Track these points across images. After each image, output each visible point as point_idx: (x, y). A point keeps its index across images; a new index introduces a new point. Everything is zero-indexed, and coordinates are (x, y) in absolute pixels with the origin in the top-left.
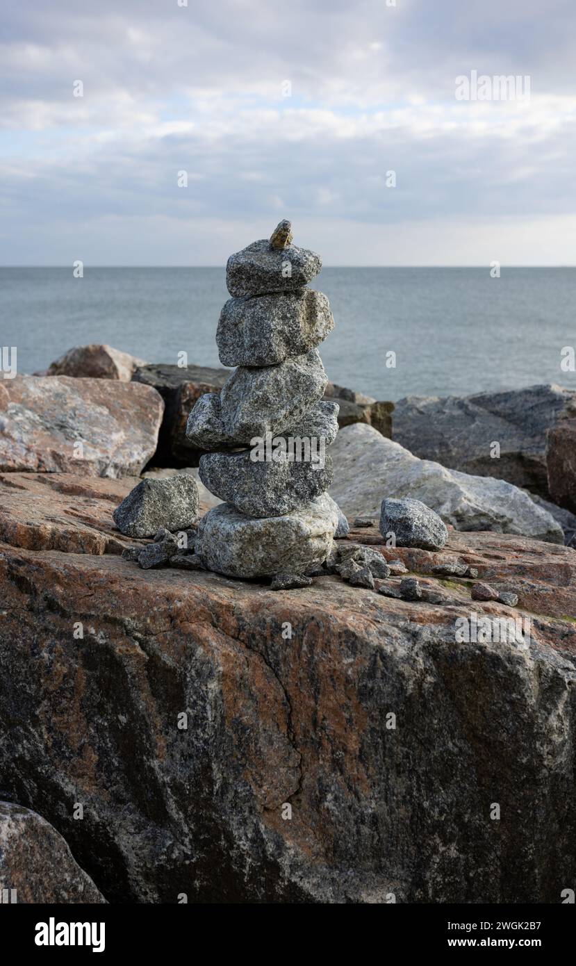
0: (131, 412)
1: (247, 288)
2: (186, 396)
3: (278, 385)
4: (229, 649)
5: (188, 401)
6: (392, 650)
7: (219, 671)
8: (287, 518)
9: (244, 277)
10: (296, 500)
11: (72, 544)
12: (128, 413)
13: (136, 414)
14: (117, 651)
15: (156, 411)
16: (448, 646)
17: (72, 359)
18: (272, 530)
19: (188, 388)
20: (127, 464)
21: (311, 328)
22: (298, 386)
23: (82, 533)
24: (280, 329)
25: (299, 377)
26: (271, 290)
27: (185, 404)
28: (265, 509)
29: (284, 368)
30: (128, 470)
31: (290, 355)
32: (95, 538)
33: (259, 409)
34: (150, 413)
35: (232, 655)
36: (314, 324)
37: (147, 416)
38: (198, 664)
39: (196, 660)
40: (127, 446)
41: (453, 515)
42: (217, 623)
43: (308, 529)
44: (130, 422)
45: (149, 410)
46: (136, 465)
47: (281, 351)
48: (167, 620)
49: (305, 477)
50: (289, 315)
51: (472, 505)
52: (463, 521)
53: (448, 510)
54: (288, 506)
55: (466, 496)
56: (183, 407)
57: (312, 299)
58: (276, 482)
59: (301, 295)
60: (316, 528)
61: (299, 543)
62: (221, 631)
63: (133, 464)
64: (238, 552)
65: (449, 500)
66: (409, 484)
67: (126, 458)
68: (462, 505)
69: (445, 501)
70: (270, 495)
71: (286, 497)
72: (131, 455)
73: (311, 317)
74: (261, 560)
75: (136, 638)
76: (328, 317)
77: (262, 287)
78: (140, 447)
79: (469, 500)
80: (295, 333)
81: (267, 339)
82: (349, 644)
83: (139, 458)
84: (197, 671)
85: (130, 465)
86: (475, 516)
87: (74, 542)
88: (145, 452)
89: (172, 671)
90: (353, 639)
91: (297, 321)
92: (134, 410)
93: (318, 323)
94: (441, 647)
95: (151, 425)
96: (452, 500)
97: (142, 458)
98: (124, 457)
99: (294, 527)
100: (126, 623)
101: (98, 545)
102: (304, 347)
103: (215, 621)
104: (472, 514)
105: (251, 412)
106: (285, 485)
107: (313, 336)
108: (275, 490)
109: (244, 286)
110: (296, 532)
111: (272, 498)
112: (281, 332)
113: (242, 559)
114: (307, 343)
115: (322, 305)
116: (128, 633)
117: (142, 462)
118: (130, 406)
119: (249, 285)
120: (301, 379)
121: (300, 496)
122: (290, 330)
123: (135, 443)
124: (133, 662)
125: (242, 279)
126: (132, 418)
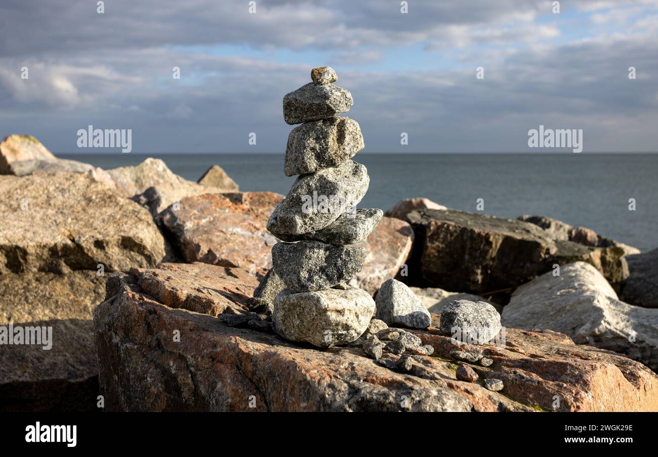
0: (385, 241)
1: (295, 117)
2: (430, 230)
3: (310, 189)
4: (240, 387)
5: (432, 235)
6: (333, 400)
7: (228, 402)
8: (312, 293)
9: (293, 109)
10: (325, 281)
11: (198, 306)
12: (381, 241)
13: (388, 242)
14: (179, 380)
15: (404, 241)
16: (377, 403)
17: (399, 209)
18: (302, 302)
19: (433, 225)
20: (368, 278)
21: (339, 147)
22: (325, 191)
23: (205, 299)
24: (312, 146)
25: (327, 184)
26: (310, 118)
27: (429, 237)
28: (298, 285)
29: (316, 177)
30: (369, 283)
31: (321, 166)
32: (214, 304)
33: (293, 206)
34: (400, 242)
35: (240, 391)
36: (342, 144)
37: (397, 244)
38: (217, 395)
39: (216, 391)
40: (371, 264)
41: (590, 336)
42: (240, 367)
43: (325, 303)
44: (382, 247)
45: (399, 240)
46: (377, 280)
47: (312, 164)
48: (210, 360)
49: (336, 264)
50: (321, 137)
51: (612, 328)
52: (601, 341)
53: (586, 331)
54: (316, 284)
55: (606, 320)
56: (428, 239)
57: (342, 125)
58: (310, 265)
59: (333, 122)
60: (335, 304)
61: (320, 315)
62: (242, 373)
63: (374, 279)
64: (281, 318)
65: (589, 322)
66: (565, 307)
67: (368, 273)
68: (601, 327)
69: (586, 323)
70: (304, 274)
71: (316, 277)
72: (373, 271)
73: (341, 138)
74: (298, 326)
75: (191, 372)
76: (357, 139)
77: (305, 116)
78: (383, 267)
79: (609, 323)
80: (324, 150)
81: (301, 153)
82: (306, 391)
83: (380, 275)
84: (216, 400)
85: (370, 279)
86: (613, 338)
87: (200, 304)
88: (386, 271)
89: (204, 398)
90: (308, 387)
91: (327, 141)
92: (388, 239)
93: (346, 143)
94: (371, 404)
95: (397, 251)
96: (593, 322)
97: (383, 275)
98: (366, 272)
99: (315, 300)
100: (188, 360)
101: (215, 308)
102: (332, 160)
103: (239, 365)
104: (610, 336)
105: (287, 208)
106: (318, 268)
107: (340, 153)
108: (310, 271)
109: (293, 116)
110: (316, 305)
111: (305, 278)
112: (313, 149)
113: (285, 325)
114: (334, 158)
115: (351, 129)
116: (188, 367)
117: (382, 277)
118: (386, 236)
119: (296, 115)
120: (328, 185)
121: (330, 279)
122: (320, 148)
123: (379, 263)
124: (186, 389)
125: (291, 110)
126: (384, 245)
